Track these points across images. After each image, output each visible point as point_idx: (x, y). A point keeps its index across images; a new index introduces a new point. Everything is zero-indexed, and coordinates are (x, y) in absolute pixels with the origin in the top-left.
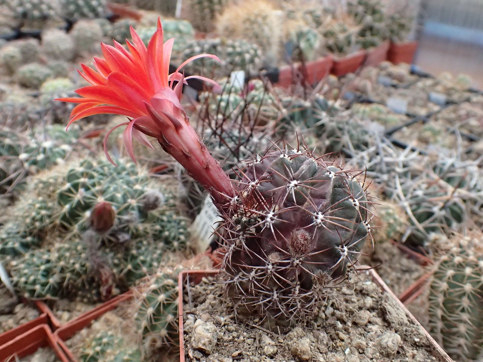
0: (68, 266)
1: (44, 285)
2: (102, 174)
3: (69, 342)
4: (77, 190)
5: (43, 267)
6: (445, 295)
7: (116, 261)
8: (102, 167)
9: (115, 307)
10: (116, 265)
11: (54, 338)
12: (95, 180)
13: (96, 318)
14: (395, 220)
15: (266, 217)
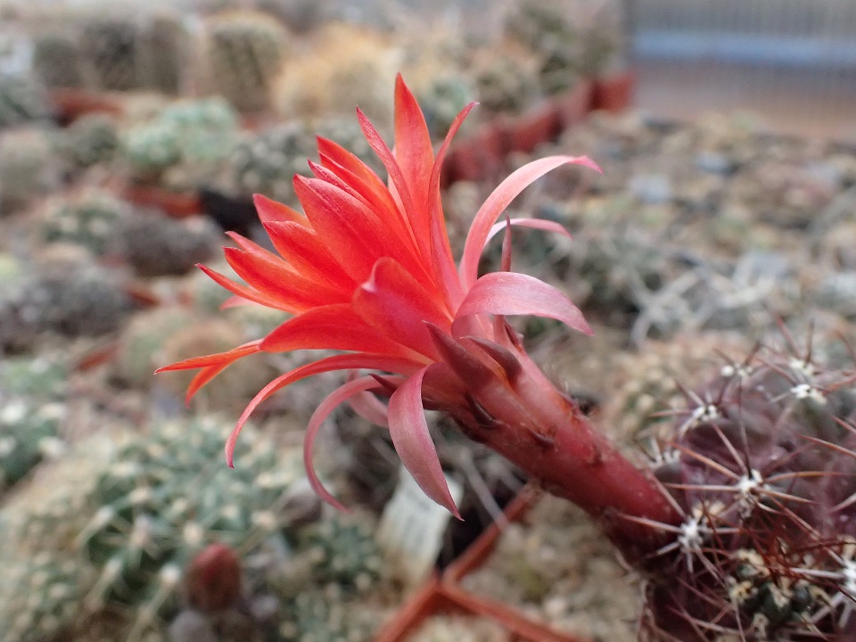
4: (131, 522)
12: (168, 489)
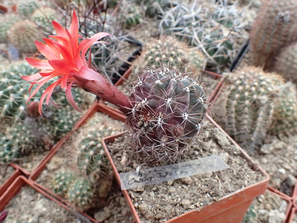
0: (22, 141)
1: (11, 155)
2: (20, 80)
3: (38, 180)
4: (9, 95)
5: (5, 145)
6: (236, 107)
7: (48, 128)
8: (18, 74)
9: (56, 153)
10: (49, 130)
11: (30, 182)
12: (18, 85)
13: (48, 162)
14: (199, 61)
15: (158, 122)
